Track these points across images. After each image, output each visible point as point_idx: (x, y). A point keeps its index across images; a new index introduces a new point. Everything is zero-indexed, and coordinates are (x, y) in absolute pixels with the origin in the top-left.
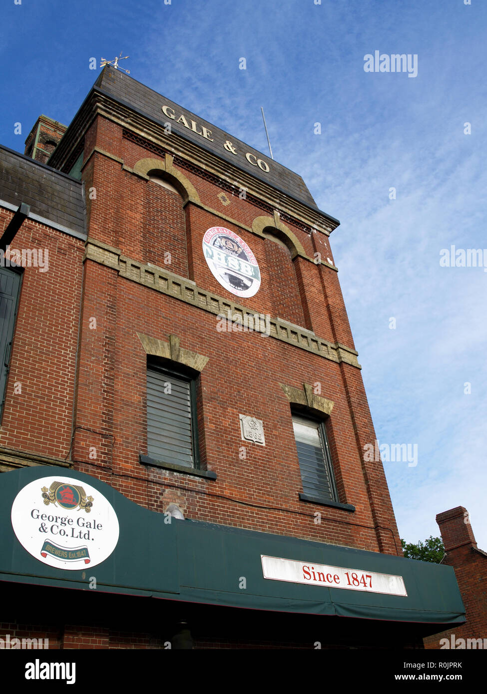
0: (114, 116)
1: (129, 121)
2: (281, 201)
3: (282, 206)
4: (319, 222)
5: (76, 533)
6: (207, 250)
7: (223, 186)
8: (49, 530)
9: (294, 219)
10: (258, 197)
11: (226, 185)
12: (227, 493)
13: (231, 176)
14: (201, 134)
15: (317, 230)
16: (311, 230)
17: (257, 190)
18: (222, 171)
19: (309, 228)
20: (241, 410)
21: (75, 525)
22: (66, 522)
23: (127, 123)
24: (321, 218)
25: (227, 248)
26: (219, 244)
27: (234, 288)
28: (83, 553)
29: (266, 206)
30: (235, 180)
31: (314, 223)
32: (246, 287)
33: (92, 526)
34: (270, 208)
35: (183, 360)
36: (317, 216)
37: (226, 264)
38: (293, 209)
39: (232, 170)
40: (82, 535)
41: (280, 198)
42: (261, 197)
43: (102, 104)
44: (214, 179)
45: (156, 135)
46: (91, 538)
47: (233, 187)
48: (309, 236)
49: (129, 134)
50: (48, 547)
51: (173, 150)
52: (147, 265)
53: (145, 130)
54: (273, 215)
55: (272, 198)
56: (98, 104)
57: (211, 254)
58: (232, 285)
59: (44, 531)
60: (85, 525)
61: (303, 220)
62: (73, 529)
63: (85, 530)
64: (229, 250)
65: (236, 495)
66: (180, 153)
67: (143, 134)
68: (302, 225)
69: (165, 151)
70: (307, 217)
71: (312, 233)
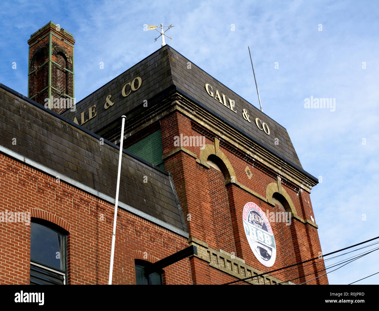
0: (186, 110)
1: (195, 113)
2: (282, 168)
3: (283, 171)
4: (305, 182)
6: (246, 227)
7: (247, 160)
9: (289, 182)
10: (269, 166)
11: (249, 159)
13: (253, 151)
14: (229, 107)
15: (303, 189)
16: (299, 189)
17: (269, 161)
18: (248, 147)
23: (193, 115)
24: (306, 178)
25: (255, 222)
26: (251, 220)
27: (264, 259)
29: (273, 173)
30: (255, 154)
31: (301, 183)
32: (269, 257)
34: (275, 174)
36: (304, 178)
37: (257, 238)
38: (289, 173)
39: (254, 146)
41: (282, 165)
42: (271, 166)
43: (180, 102)
44: (242, 154)
45: (210, 123)
47: (254, 160)
48: (298, 194)
49: (196, 127)
51: (219, 134)
52: (219, 251)
53: (204, 119)
54: (277, 180)
55: (277, 166)
56: (177, 102)
57: (248, 231)
58: (262, 257)
61: (295, 182)
64: (257, 223)
66: (224, 136)
67: (202, 123)
68: (294, 186)
69: (215, 135)
70: (297, 179)
71: (300, 192)
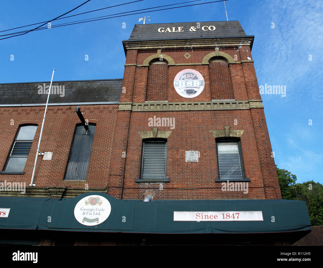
0: (133, 47)
1: (139, 46)
2: (217, 42)
3: (219, 44)
4: (242, 41)
5: (95, 213)
6: (176, 83)
7: (187, 50)
8: (86, 214)
9: (227, 47)
10: (205, 46)
11: (188, 49)
12: (175, 186)
13: (189, 44)
14: (177, 31)
15: (241, 46)
16: (238, 47)
17: (204, 43)
18: (184, 44)
19: (237, 47)
20: (187, 149)
21: (95, 211)
22: (92, 210)
23: (139, 47)
24: (242, 39)
25: (186, 78)
26: (182, 78)
27: (189, 95)
28: (97, 219)
29: (211, 48)
30: (192, 45)
31: (239, 43)
32: (196, 92)
33: (101, 210)
34: (213, 48)
35: (159, 136)
36: (240, 40)
38: (225, 43)
39: (189, 41)
40: (97, 214)
41: (217, 41)
42: (207, 45)
43: (127, 45)
44: (182, 49)
45: (151, 45)
46: (100, 214)
47: (192, 48)
48: (238, 50)
49: (141, 51)
50: (85, 219)
51: (160, 47)
52: (145, 102)
53: (146, 45)
54: (215, 50)
55: (213, 43)
56: (126, 46)
57: (178, 84)
58: (187, 94)
59: (84, 214)
60: (99, 210)
61: (232, 45)
62: (94, 212)
63: (98, 212)
64: (188, 78)
65: (180, 186)
66: (164, 47)
67: (146, 48)
68: (232, 47)
69: (157, 49)
70: (234, 42)
